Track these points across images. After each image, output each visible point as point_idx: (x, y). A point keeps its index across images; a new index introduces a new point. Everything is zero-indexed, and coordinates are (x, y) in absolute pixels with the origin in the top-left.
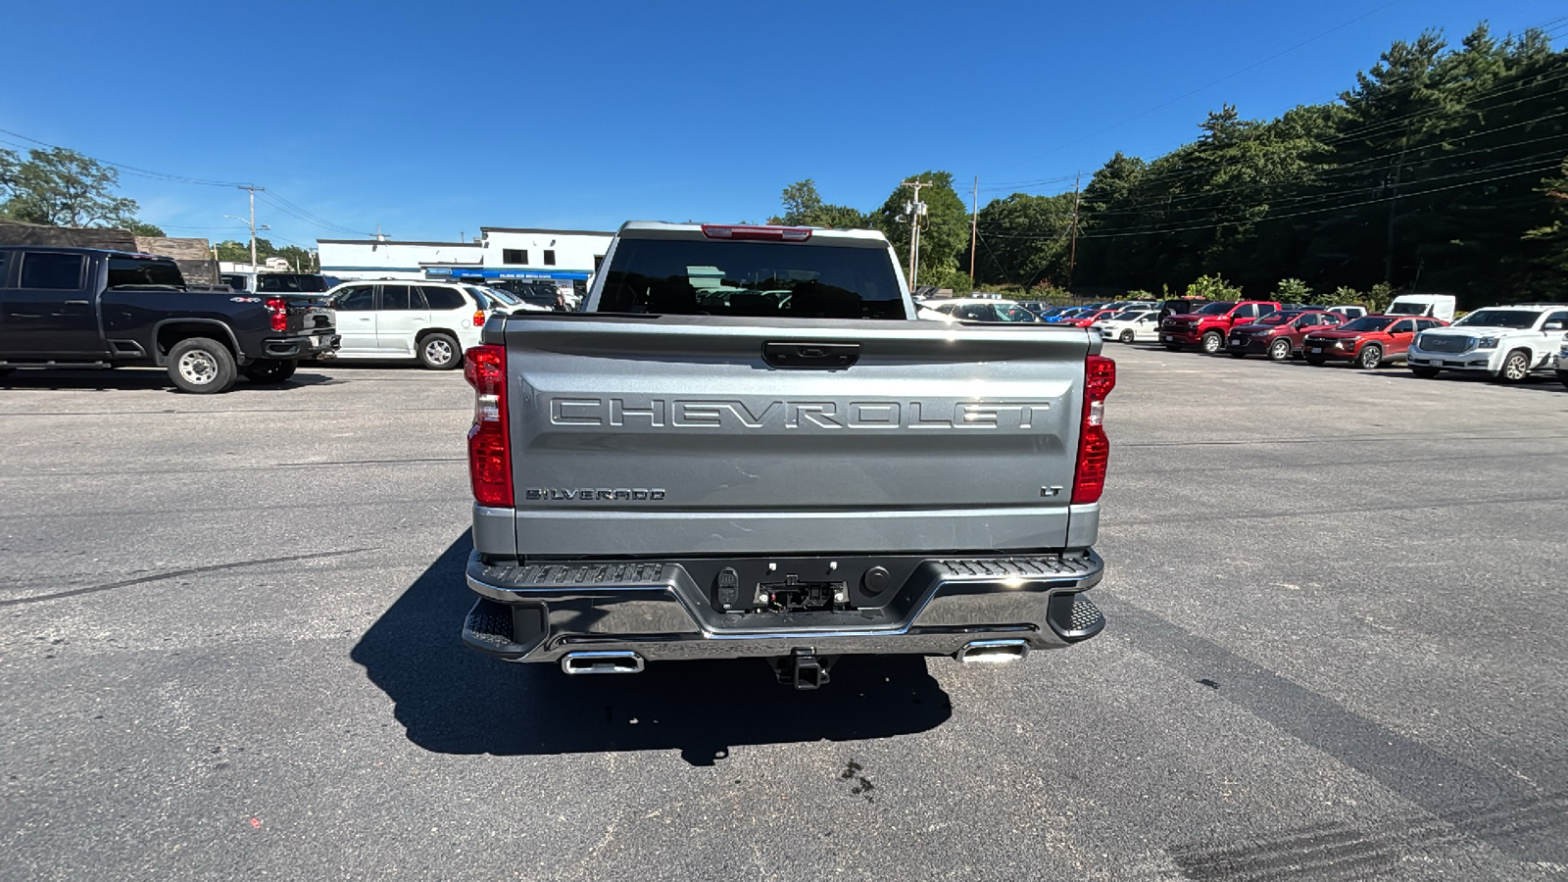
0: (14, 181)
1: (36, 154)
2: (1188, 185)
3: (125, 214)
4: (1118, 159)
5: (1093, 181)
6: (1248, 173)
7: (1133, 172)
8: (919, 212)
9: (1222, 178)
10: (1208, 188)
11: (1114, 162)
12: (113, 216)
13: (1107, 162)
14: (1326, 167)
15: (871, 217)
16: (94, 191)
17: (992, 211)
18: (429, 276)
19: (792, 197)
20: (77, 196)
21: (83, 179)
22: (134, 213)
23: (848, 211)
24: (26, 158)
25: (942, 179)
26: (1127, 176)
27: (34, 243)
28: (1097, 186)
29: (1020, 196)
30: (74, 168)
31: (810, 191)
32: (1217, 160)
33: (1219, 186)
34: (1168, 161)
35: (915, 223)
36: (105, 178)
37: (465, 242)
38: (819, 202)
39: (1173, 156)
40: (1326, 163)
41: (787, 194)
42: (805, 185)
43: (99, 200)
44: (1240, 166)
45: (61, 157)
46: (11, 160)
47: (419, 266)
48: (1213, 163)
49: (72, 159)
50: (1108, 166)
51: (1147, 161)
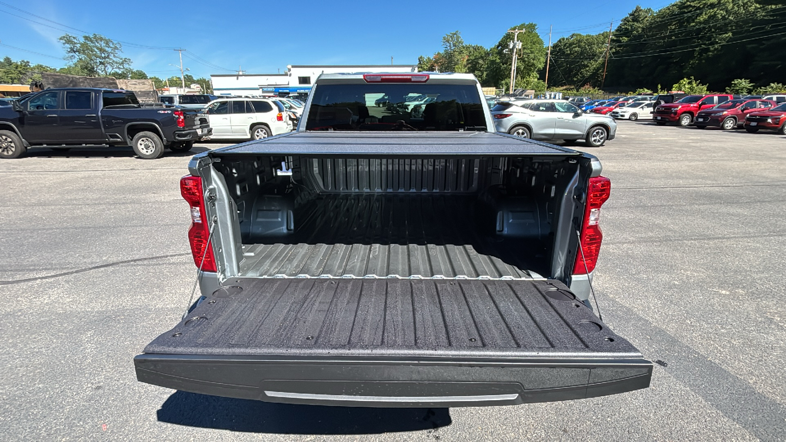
0: (78, 52)
1: (86, 38)
2: (681, 24)
3: (126, 66)
4: (638, 10)
5: (620, 24)
6: (721, 13)
7: (646, 17)
8: (517, 47)
9: (702, 18)
10: (694, 24)
11: (635, 12)
12: (121, 67)
13: (631, 12)
14: (773, 7)
15: (491, 50)
16: (112, 55)
17: (560, 44)
18: (263, 92)
19: (448, 41)
20: (105, 58)
21: (107, 49)
22: (130, 65)
23: (478, 47)
24: (82, 40)
25: (532, 27)
26: (642, 20)
27: (73, 86)
28: (623, 27)
29: (577, 35)
30: (103, 44)
31: (458, 38)
32: (701, 6)
33: (700, 23)
34: (669, 9)
35: (514, 54)
36: (116, 48)
37: (280, 73)
38: (462, 43)
39: (673, 5)
40: (774, 4)
41: (445, 39)
42: (455, 34)
43: (115, 59)
44: (716, 9)
45: (98, 39)
46: (75, 41)
47: (259, 87)
48: (699, 8)
49: (101, 39)
50: (631, 15)
51: (656, 10)
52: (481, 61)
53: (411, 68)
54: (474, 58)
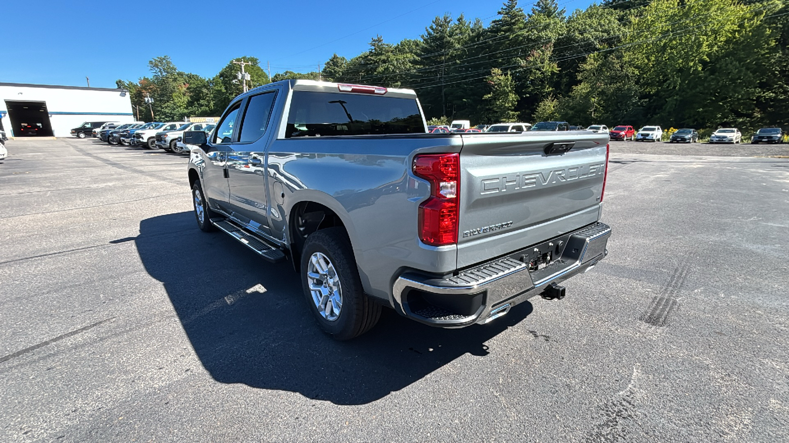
2: (367, 71)
4: (335, 57)
5: (325, 67)
6: (391, 68)
7: (342, 64)
8: (246, 78)
9: (381, 69)
10: (376, 73)
11: (334, 58)
13: (331, 58)
14: (418, 67)
15: (213, 80)
17: (276, 79)
19: (157, 66)
23: (193, 76)
25: (254, 61)
26: (340, 66)
28: (328, 70)
29: (291, 73)
31: (168, 63)
32: (378, 60)
33: (379, 73)
34: (357, 59)
35: (245, 85)
38: (175, 70)
39: (360, 57)
40: (419, 65)
41: (152, 63)
42: (164, 59)
44: (387, 64)
48: (376, 62)
50: (331, 60)
51: (349, 59)
52: (205, 90)
53: (120, 93)
54: (195, 87)
